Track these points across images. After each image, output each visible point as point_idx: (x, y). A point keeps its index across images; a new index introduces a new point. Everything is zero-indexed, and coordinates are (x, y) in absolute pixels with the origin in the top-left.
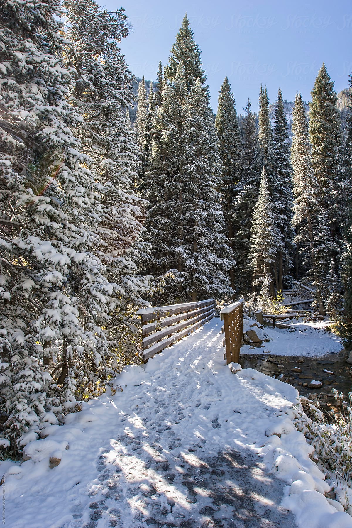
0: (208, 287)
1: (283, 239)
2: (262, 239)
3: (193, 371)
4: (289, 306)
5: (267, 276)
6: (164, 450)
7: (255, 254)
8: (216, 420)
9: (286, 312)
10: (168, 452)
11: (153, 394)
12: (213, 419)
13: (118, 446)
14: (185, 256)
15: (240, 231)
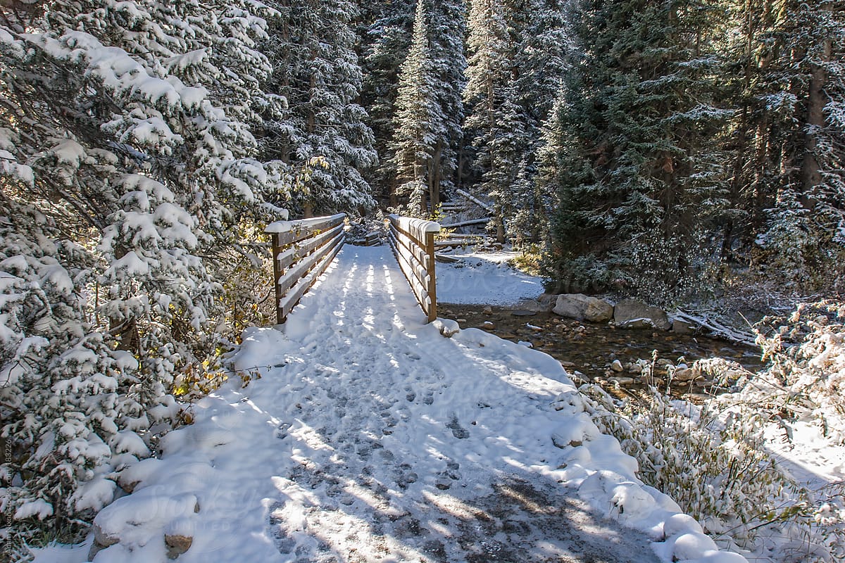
0: (333, 194)
1: (444, 121)
2: (414, 119)
3: (371, 335)
4: (453, 228)
5: (418, 179)
6: (390, 491)
7: (401, 144)
8: (455, 421)
9: (448, 237)
10: (400, 495)
11: (319, 381)
12: (449, 421)
13: (298, 493)
14: (295, 139)
15: (376, 104)
